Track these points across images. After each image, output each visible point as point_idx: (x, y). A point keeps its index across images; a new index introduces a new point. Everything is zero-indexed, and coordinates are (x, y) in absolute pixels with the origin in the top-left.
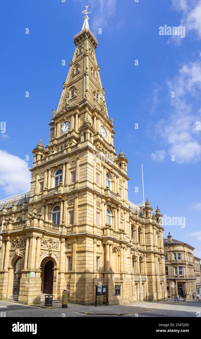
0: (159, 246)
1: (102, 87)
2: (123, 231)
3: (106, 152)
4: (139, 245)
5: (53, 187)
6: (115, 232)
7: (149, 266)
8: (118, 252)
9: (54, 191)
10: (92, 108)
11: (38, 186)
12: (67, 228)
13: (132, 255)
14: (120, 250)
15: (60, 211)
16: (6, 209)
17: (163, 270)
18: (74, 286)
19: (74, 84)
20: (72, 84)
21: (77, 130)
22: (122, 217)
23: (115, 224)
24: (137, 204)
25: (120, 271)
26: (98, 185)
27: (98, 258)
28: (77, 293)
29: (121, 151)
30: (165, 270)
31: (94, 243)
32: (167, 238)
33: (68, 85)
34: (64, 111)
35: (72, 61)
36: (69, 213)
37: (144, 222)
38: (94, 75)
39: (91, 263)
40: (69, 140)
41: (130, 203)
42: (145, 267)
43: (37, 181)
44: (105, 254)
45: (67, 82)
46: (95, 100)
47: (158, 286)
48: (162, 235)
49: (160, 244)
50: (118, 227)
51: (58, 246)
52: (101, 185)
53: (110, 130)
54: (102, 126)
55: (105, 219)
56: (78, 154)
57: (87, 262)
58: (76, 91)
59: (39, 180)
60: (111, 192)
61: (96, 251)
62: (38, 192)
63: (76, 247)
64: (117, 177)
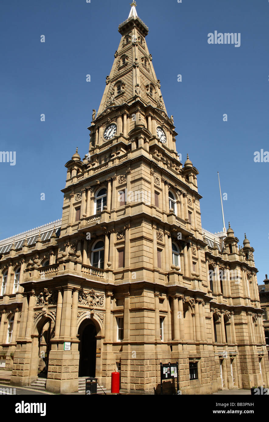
0: (252, 297)
1: (156, 79)
2: (197, 276)
3: (167, 162)
4: (221, 297)
5: (93, 214)
6: (185, 278)
7: (240, 330)
8: (192, 309)
9: (96, 219)
10: (145, 105)
11: (72, 213)
12: (115, 274)
13: (212, 313)
14: (194, 307)
15: (104, 248)
16: (27, 247)
17: (261, 336)
18: (127, 365)
19: (120, 77)
20: (118, 79)
21: (126, 135)
22: (195, 255)
23: (185, 265)
24: (215, 233)
25: (195, 339)
26: (157, 209)
27: (162, 319)
28: (131, 376)
29: (187, 159)
30: (264, 335)
31: (155, 296)
32: (264, 284)
33: (112, 79)
34: (108, 112)
35: (117, 52)
36: (117, 251)
37: (228, 260)
38: (145, 65)
39: (152, 327)
40: (115, 149)
41: (205, 233)
42: (233, 333)
43: (72, 205)
44: (172, 313)
45: (111, 76)
46: (148, 95)
47: (256, 364)
48: (256, 280)
49: (254, 293)
50: (190, 270)
51: (103, 302)
52: (162, 208)
53: (170, 132)
54: (159, 127)
55: (169, 259)
56: (128, 166)
57: (146, 326)
58: (123, 86)
59: (74, 204)
60: (177, 218)
61: (159, 309)
62: (72, 222)
63: (129, 303)
64: (184, 196)
